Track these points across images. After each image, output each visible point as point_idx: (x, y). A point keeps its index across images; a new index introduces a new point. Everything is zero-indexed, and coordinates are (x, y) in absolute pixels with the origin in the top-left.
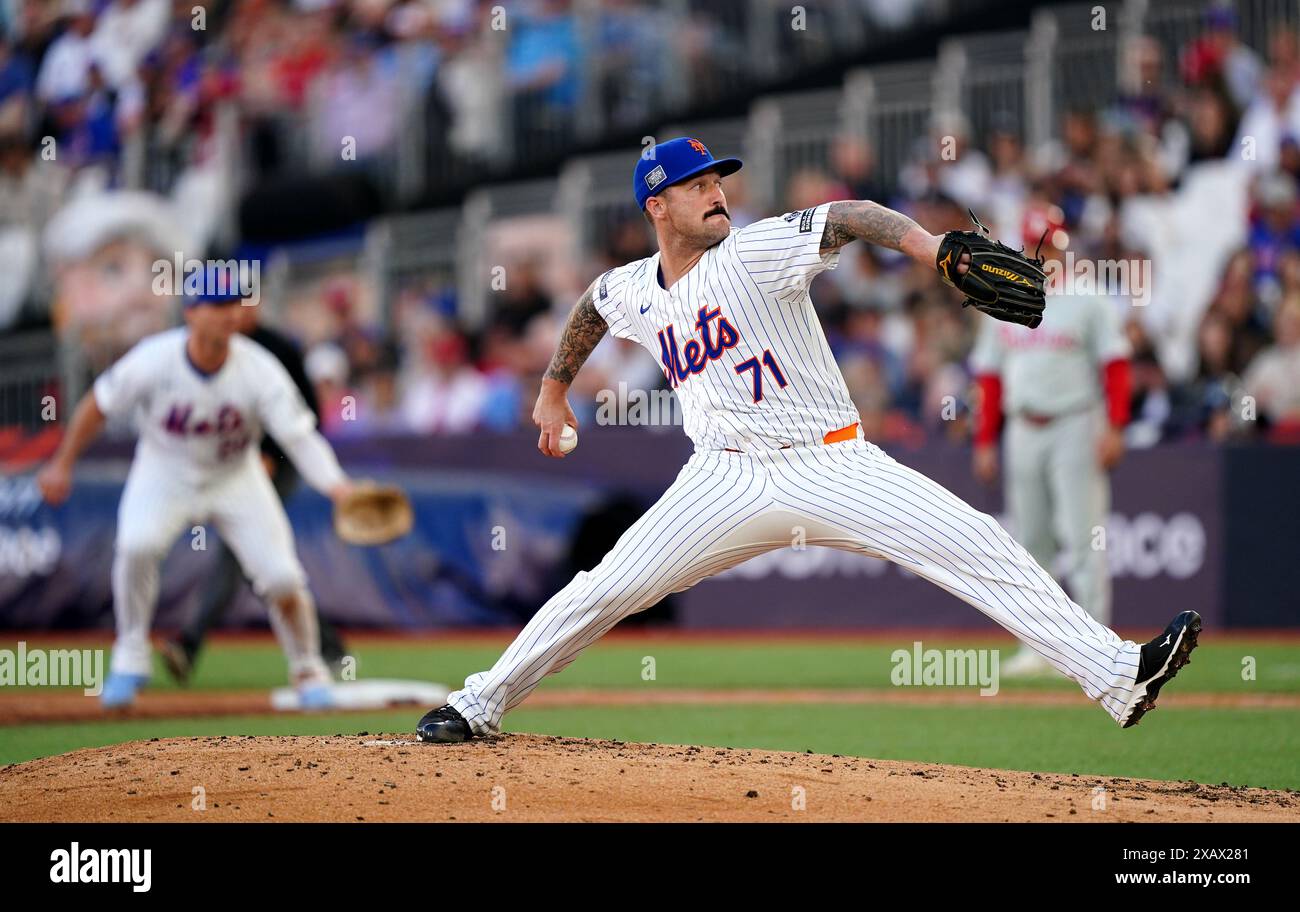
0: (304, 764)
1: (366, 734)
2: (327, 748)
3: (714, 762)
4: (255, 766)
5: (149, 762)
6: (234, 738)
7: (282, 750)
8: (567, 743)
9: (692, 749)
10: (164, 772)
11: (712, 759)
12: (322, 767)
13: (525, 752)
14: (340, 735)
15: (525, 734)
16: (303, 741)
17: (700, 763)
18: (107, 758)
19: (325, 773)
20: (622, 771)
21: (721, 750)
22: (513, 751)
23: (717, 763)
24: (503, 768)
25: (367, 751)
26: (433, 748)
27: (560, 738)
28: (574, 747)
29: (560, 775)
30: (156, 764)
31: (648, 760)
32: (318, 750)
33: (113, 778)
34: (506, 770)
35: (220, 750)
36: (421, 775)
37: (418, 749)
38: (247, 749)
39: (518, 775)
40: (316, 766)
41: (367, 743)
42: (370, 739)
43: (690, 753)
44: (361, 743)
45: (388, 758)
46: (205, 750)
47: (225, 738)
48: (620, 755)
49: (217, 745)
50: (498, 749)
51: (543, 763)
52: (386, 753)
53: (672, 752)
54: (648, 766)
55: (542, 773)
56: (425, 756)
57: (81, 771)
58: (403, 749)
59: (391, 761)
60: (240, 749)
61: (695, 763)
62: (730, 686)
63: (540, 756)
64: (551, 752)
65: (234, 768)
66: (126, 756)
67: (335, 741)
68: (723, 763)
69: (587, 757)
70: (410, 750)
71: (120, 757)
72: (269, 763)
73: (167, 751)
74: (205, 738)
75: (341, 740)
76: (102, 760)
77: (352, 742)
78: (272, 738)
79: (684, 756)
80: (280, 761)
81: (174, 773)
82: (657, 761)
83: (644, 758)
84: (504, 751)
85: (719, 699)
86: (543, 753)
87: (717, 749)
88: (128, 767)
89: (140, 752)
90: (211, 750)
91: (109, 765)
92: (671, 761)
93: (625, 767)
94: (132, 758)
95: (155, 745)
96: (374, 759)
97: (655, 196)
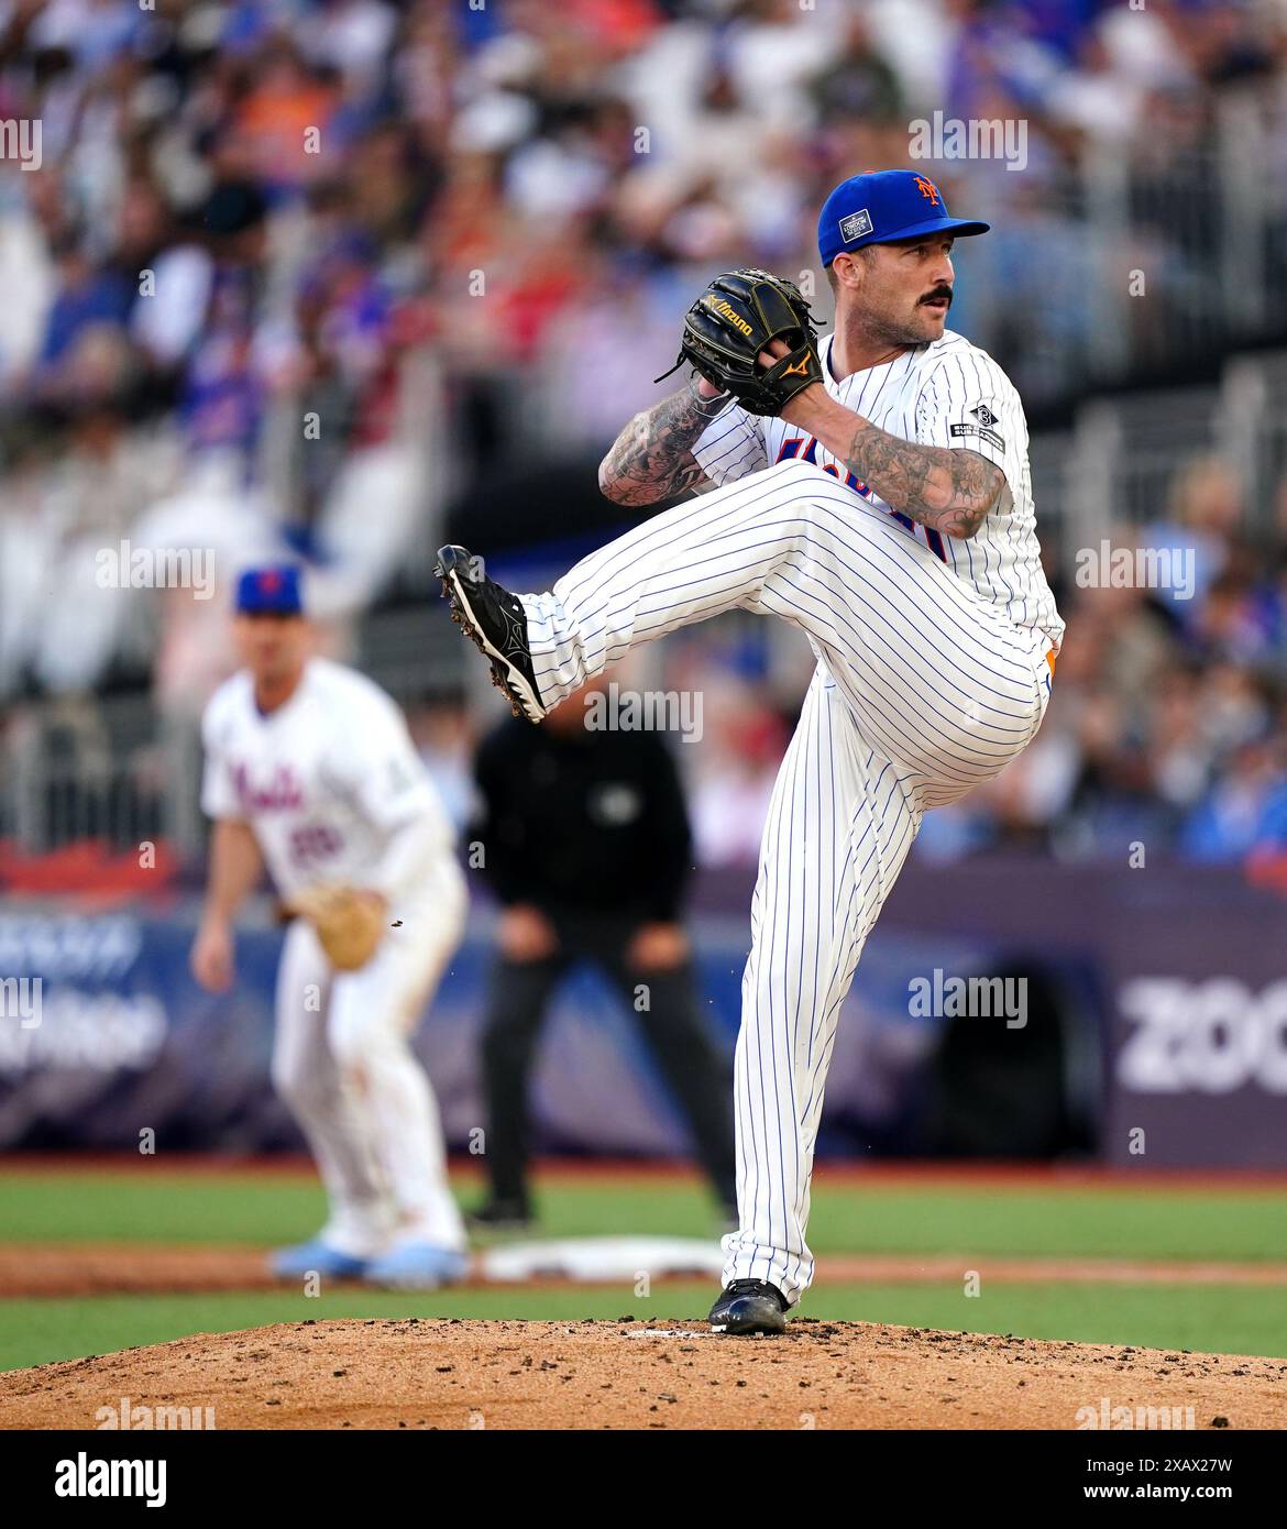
0: (536, 1365)
1: (631, 1319)
2: (572, 1339)
3: (1162, 1371)
4: (462, 1364)
5: (300, 1355)
6: (430, 1323)
7: (503, 1341)
8: (938, 1339)
9: (1129, 1351)
10: (323, 1372)
11: (1159, 1367)
12: (563, 1370)
13: (872, 1351)
14: (591, 1321)
15: (874, 1325)
16: (535, 1328)
17: (1140, 1373)
18: (236, 1350)
19: (568, 1378)
20: (1022, 1384)
21: (1173, 1353)
22: (855, 1350)
23: (1167, 1373)
24: (839, 1376)
25: (632, 1345)
26: (734, 1343)
27: (927, 1331)
28: (948, 1345)
29: (927, 1388)
30: (311, 1359)
31: (1061, 1367)
32: (558, 1343)
33: (245, 1380)
34: (845, 1379)
35: (408, 1339)
36: (714, 1383)
37: (711, 1344)
38: (450, 1340)
39: (863, 1386)
40: (554, 1366)
41: (632, 1334)
42: (636, 1328)
43: (1125, 1358)
44: (623, 1333)
45: (664, 1357)
46: (385, 1339)
47: (416, 1321)
48: (1018, 1358)
49: (403, 1332)
50: (832, 1346)
51: (901, 1368)
52: (661, 1349)
53: (1097, 1356)
54: (1061, 1377)
55: (900, 1384)
56: (721, 1354)
57: (197, 1368)
58: (687, 1344)
59: (669, 1361)
60: (440, 1339)
61: (1134, 1373)
62: (1181, 1258)
63: (896, 1358)
64: (913, 1352)
65: (430, 1368)
66: (266, 1347)
67: (583, 1330)
68: (1176, 1374)
69: (968, 1361)
70: (699, 1345)
71: (256, 1348)
72: (483, 1360)
73: (328, 1339)
74: (385, 1321)
75: (593, 1328)
76: (228, 1353)
77: (610, 1331)
78: (488, 1322)
79: (1115, 1363)
80: (499, 1359)
81: (338, 1374)
82: (1075, 1369)
83: (1055, 1363)
84: (843, 1350)
85: (1165, 1277)
86: (900, 1353)
87: (1167, 1353)
88: (268, 1364)
89: (287, 1340)
90: (395, 1339)
91: (239, 1360)
92: (1097, 1370)
93: (1027, 1377)
94: (274, 1350)
95: (309, 1330)
96: (644, 1358)
97: (849, 253)
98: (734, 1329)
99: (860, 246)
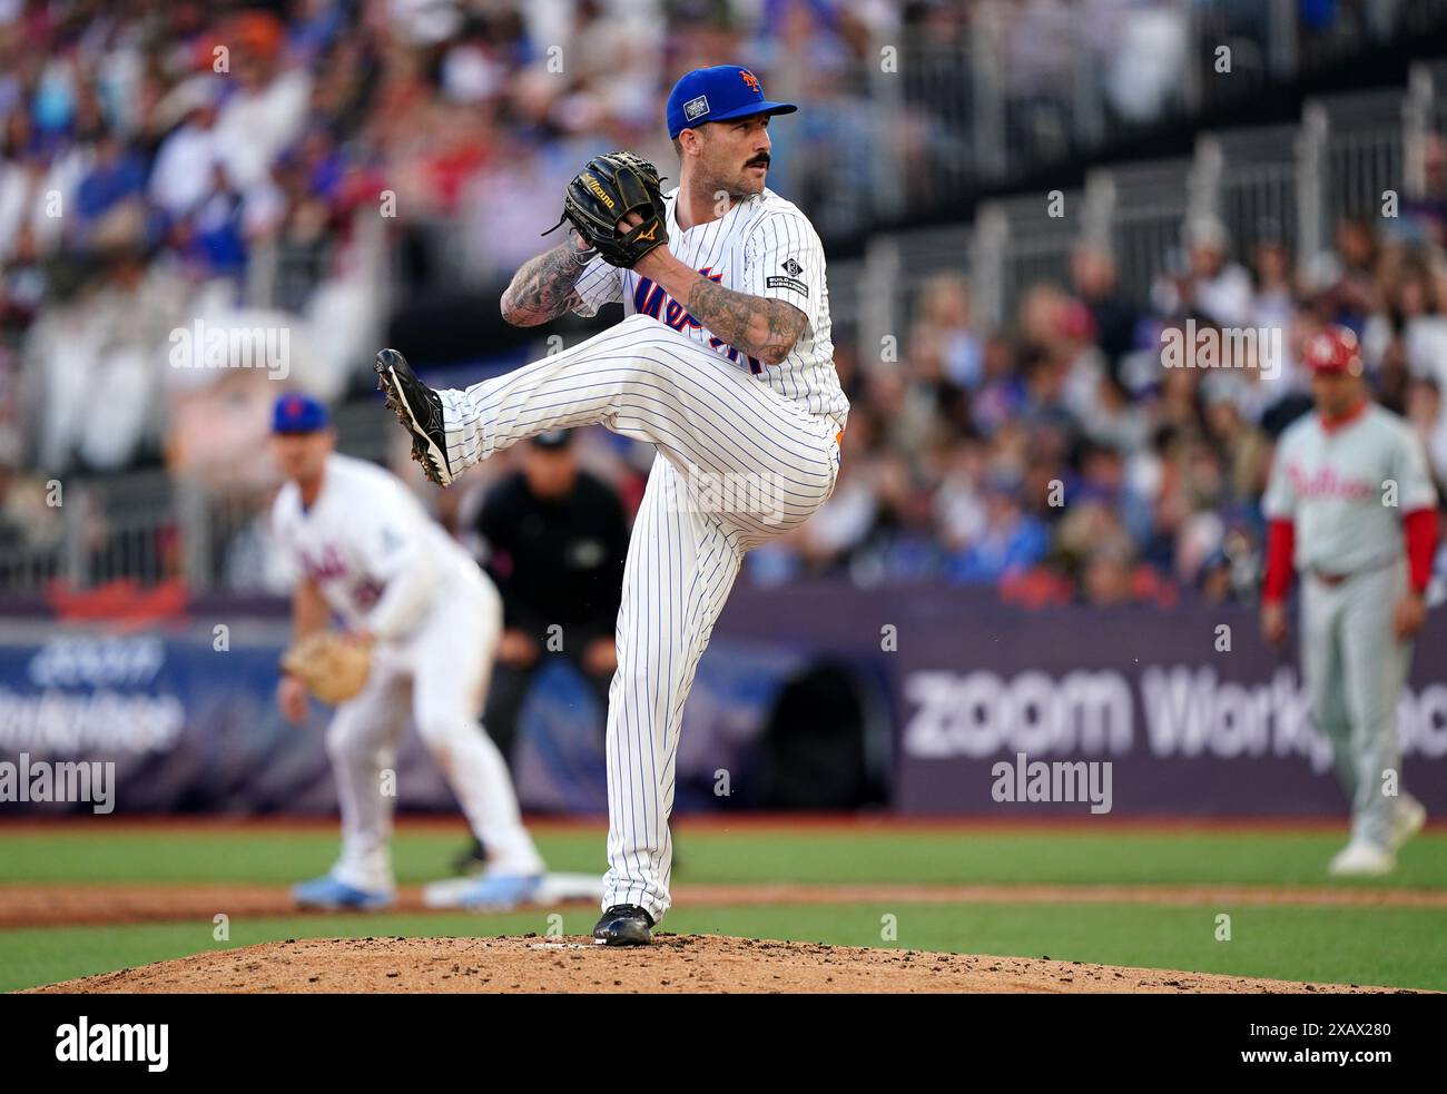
0: (462, 970)
1: (534, 935)
2: (489, 951)
3: (936, 969)
4: (406, 971)
5: (283, 967)
6: (381, 940)
7: (437, 953)
8: (766, 947)
9: (910, 954)
10: (301, 979)
11: (933, 966)
12: (483, 974)
13: (716, 957)
14: (503, 937)
15: (718, 937)
16: (461, 943)
17: (919, 971)
18: (234, 963)
19: (486, 981)
20: (830, 980)
21: (944, 955)
22: (703, 956)
23: (939, 970)
24: (691, 975)
25: (534, 955)
26: (612, 952)
27: (758, 941)
28: (773, 951)
29: (758, 984)
30: (292, 969)
31: (859, 966)
32: (478, 954)
33: (242, 985)
34: (696, 978)
35: (365, 953)
36: (597, 983)
37: (594, 953)
38: (397, 953)
39: (710, 983)
40: (476, 972)
41: (534, 947)
42: (538, 942)
43: (908, 959)
44: (528, 946)
45: (559, 963)
46: (348, 953)
47: (371, 939)
48: (826, 961)
49: (362, 947)
50: (686, 953)
51: (738, 969)
52: (556, 958)
53: (886, 958)
54: (859, 974)
55: (737, 981)
56: (602, 961)
57: (206, 977)
58: (576, 953)
59: (562, 967)
60: (389, 953)
61: (914, 970)
62: (954, 883)
63: (734, 962)
64: (747, 957)
65: (382, 974)
66: (258, 960)
67: (498, 944)
68: (946, 971)
69: (789, 964)
70: (584, 954)
71: (250, 961)
72: (422, 968)
73: (305, 954)
74: (348, 940)
75: (505, 943)
76: (230, 965)
77: (518, 944)
78: (425, 939)
79: (900, 963)
80: (435, 966)
81: (312, 980)
82: (870, 967)
83: (855, 963)
84: (693, 956)
85: (941, 897)
86: (737, 958)
87: (939, 955)
88: (260, 973)
89: (273, 955)
90: (355, 953)
91: (237, 970)
92: (887, 968)
93: (834, 974)
94: (264, 962)
95: (290, 947)
96: (544, 965)
97: (692, 128)
98: (612, 942)
99: (699, 123)
